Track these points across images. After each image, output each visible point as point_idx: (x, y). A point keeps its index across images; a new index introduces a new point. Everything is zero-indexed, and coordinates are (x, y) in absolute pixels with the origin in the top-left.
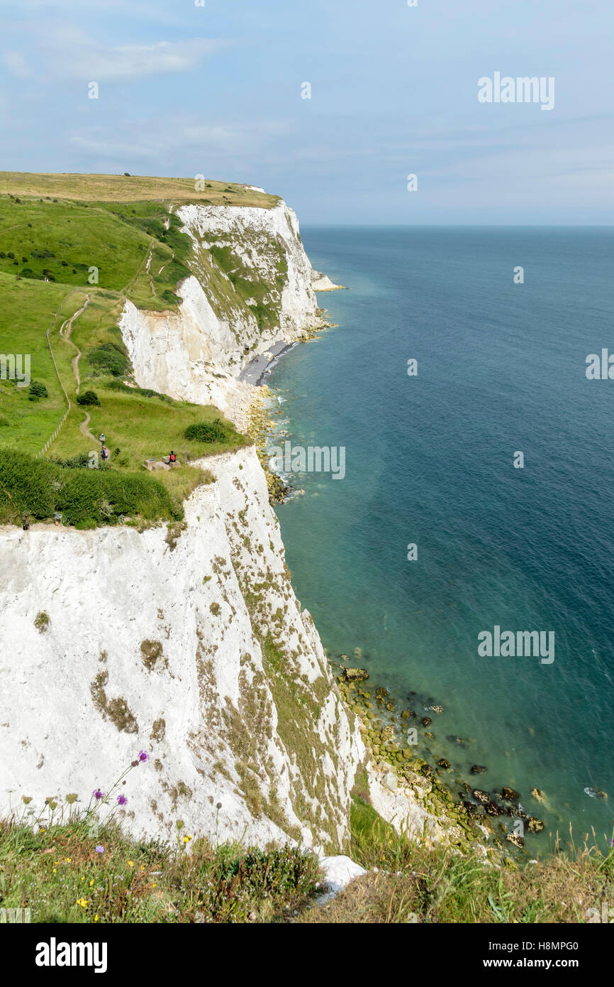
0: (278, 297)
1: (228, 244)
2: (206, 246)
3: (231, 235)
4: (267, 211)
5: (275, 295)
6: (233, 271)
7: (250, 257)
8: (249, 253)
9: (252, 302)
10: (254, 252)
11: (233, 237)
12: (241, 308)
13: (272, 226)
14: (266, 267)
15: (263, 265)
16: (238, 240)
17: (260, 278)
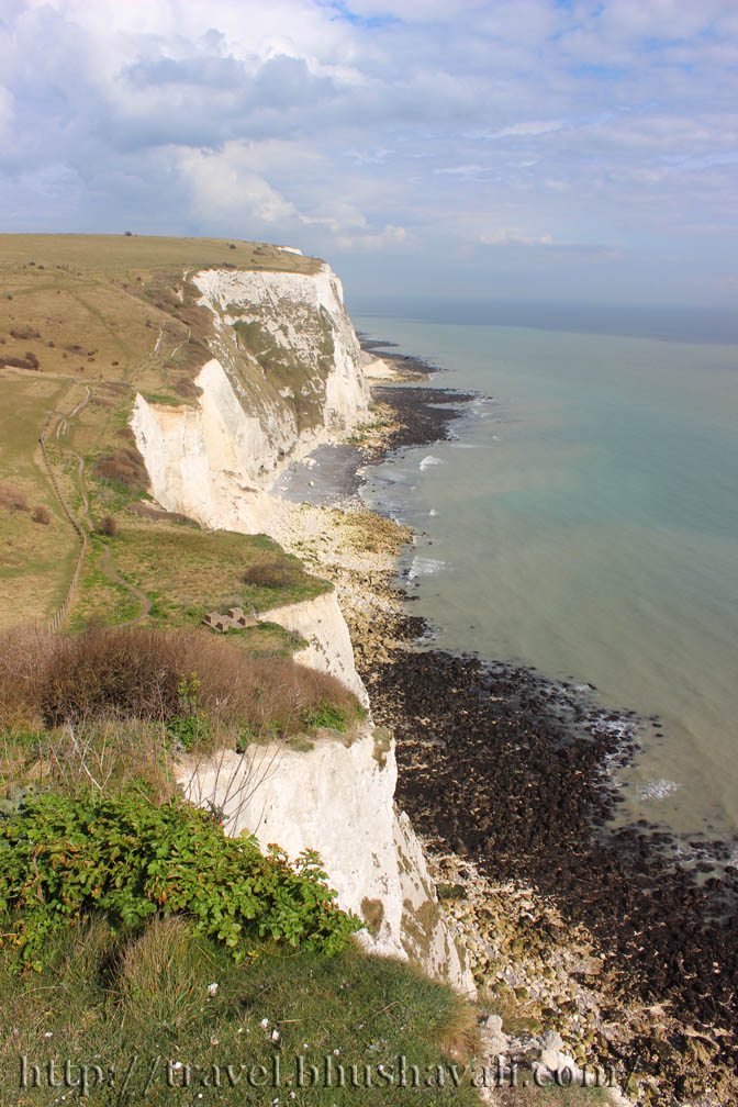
0: (322, 387)
1: (258, 318)
2: (229, 321)
3: (261, 307)
4: (308, 277)
5: (317, 384)
6: (263, 353)
7: (286, 335)
8: (284, 329)
9: (286, 392)
10: (291, 330)
11: (263, 310)
12: (274, 400)
13: (314, 296)
14: (306, 348)
15: (302, 345)
16: (270, 314)
17: (299, 362)
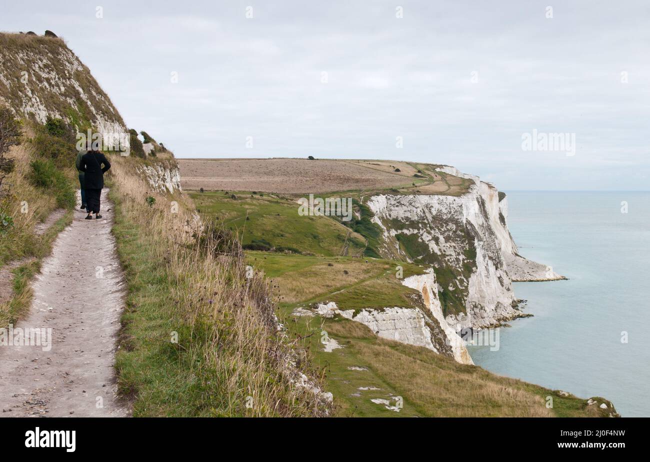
0: (465, 284)
1: (416, 231)
2: (393, 233)
3: (418, 222)
4: (456, 198)
5: (461, 281)
7: (437, 244)
8: (436, 240)
10: (442, 239)
11: (420, 225)
13: (461, 213)
14: (453, 254)
15: (450, 252)
16: (426, 227)
17: (447, 264)
